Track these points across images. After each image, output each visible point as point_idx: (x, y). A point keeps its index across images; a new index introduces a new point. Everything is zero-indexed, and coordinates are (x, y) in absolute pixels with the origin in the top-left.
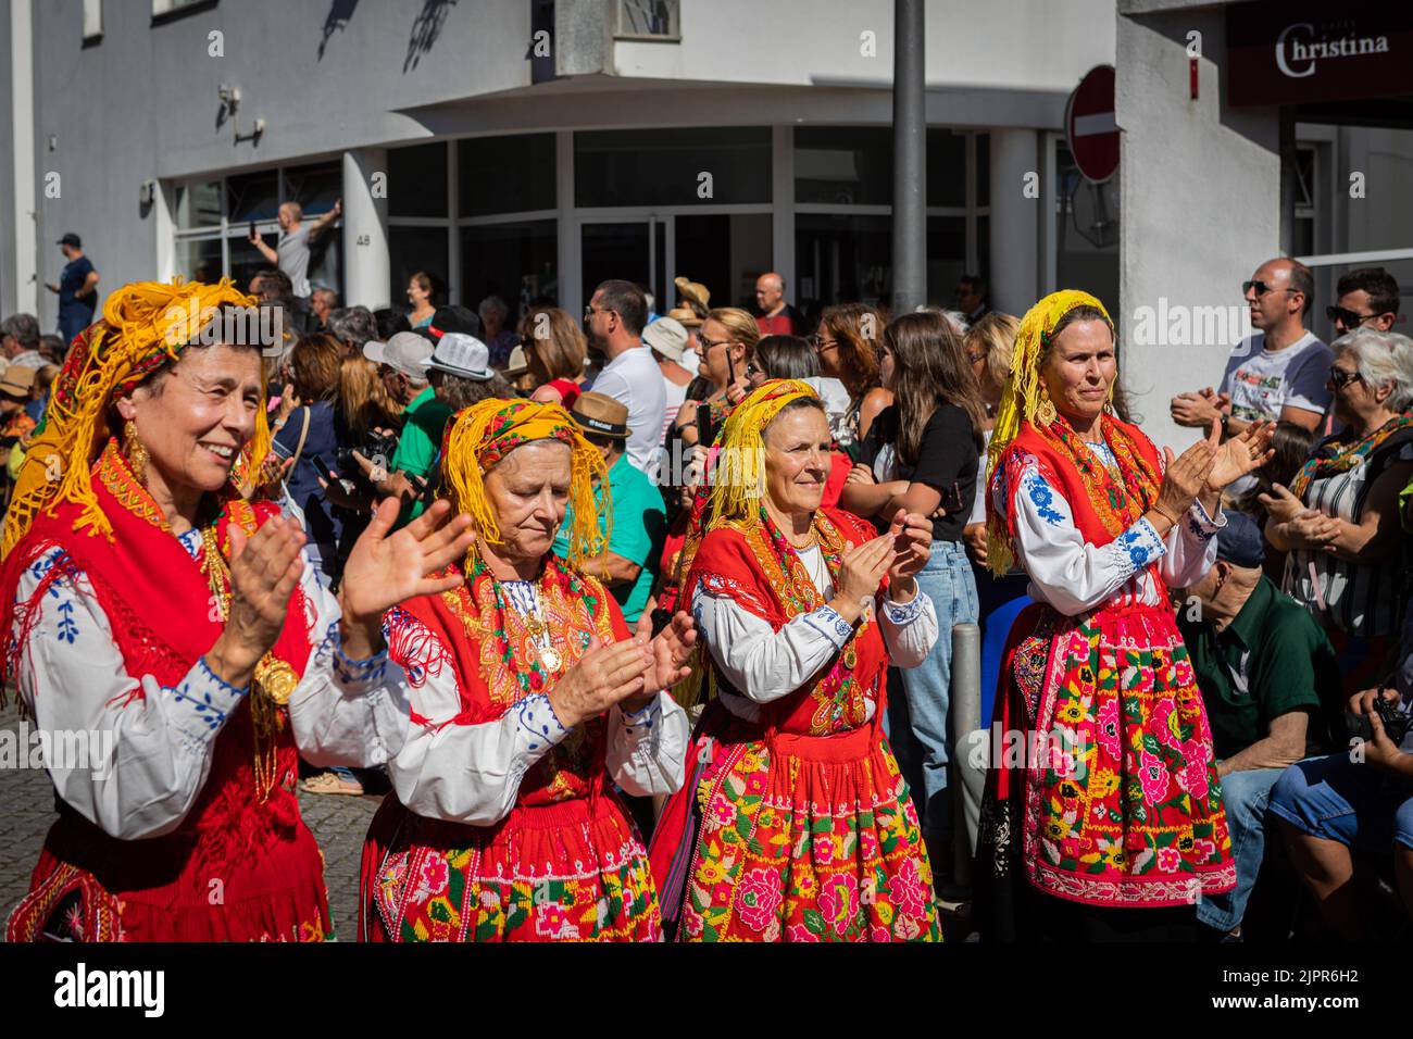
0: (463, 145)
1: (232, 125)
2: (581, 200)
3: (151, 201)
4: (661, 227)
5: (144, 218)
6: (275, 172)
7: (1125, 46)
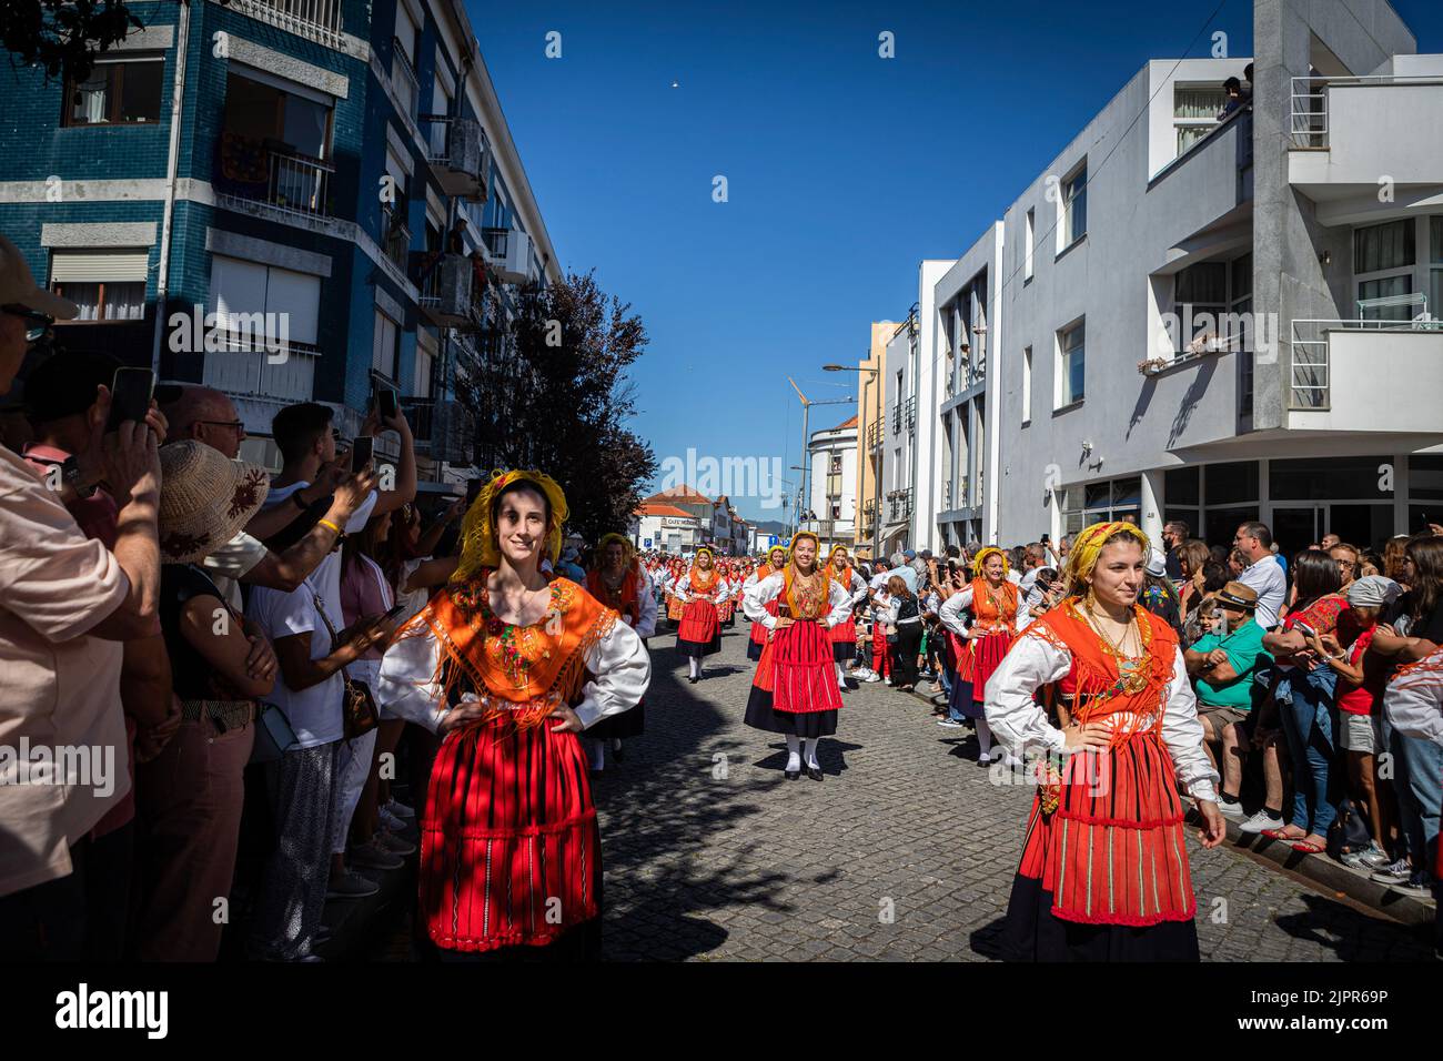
0: (1207, 466)
1: (1087, 462)
2: (1272, 497)
3: (1050, 496)
4: (1321, 511)
5: (1046, 505)
6: (1108, 483)
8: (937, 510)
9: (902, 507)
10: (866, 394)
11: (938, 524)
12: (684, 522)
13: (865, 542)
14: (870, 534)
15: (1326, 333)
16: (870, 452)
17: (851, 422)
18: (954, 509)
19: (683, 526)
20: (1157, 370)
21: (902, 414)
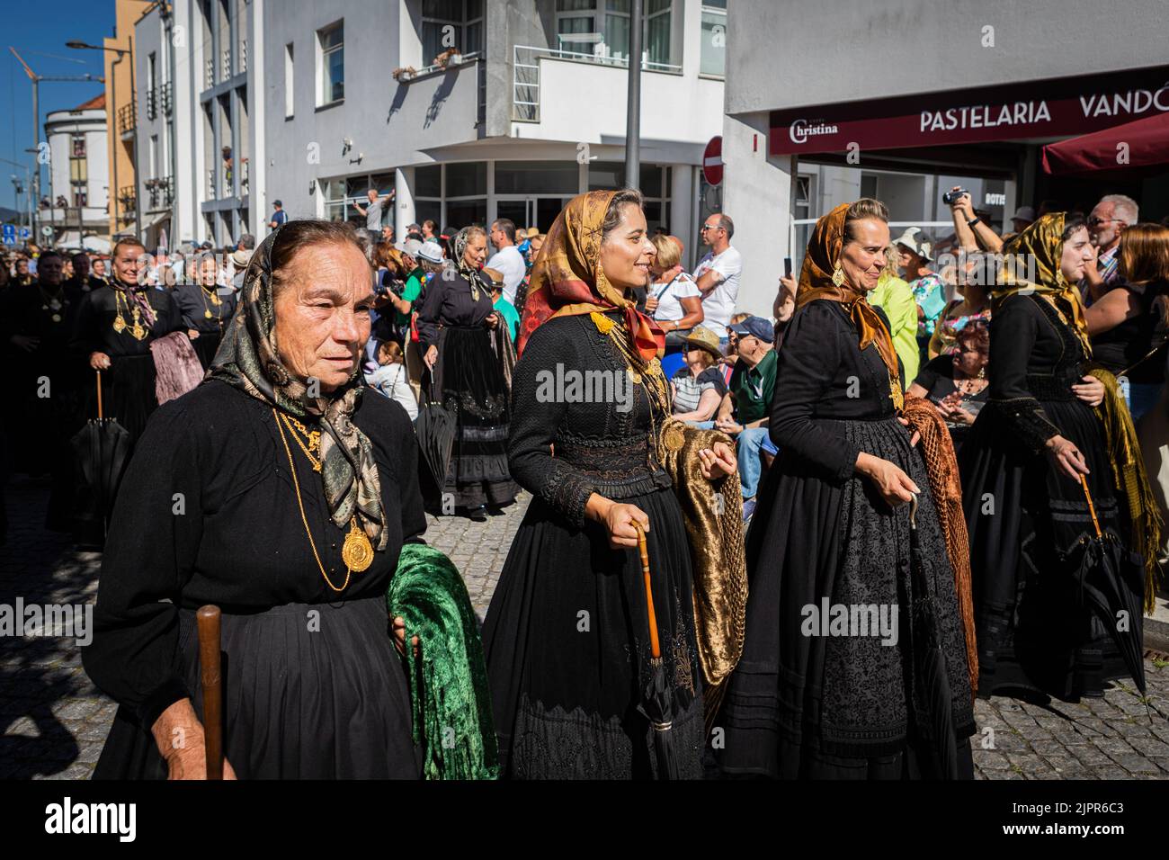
0: (449, 166)
1: (349, 155)
2: (498, 191)
3: (314, 188)
4: (531, 203)
5: (311, 193)
6: (367, 177)
7: (727, 128)
8: (201, 199)
9: (162, 194)
10: (113, 74)
11: (203, 213)
13: (122, 230)
14: (127, 222)
15: (538, 59)
16: (123, 137)
17: (98, 101)
20: (409, 78)
21: (157, 99)
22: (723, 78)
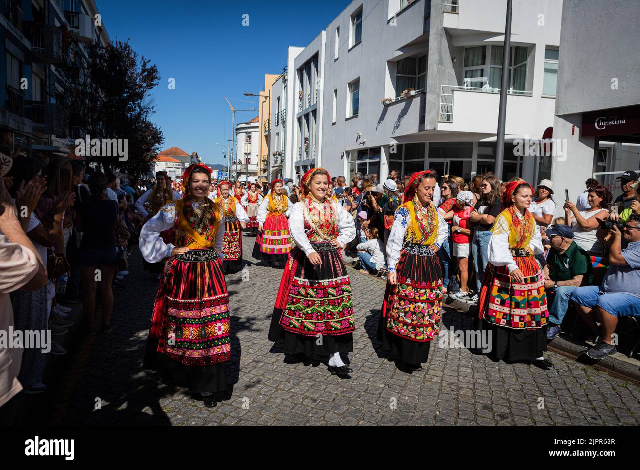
0: (405, 144)
1: (359, 141)
2: (430, 157)
3: (343, 156)
4: (447, 163)
5: (341, 159)
6: (367, 150)
7: (556, 122)
8: (295, 160)
9: (279, 158)
10: (263, 107)
11: (295, 167)
12: (176, 165)
13: (263, 174)
14: (265, 170)
15: (453, 91)
16: (265, 134)
17: (256, 119)
18: (302, 160)
19: (176, 166)
20: (389, 103)
21: (279, 117)
22: (555, 97)
